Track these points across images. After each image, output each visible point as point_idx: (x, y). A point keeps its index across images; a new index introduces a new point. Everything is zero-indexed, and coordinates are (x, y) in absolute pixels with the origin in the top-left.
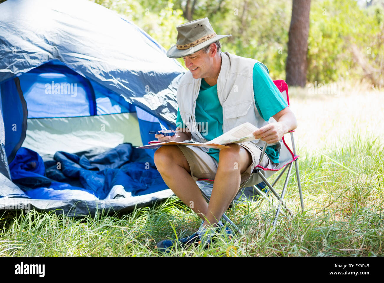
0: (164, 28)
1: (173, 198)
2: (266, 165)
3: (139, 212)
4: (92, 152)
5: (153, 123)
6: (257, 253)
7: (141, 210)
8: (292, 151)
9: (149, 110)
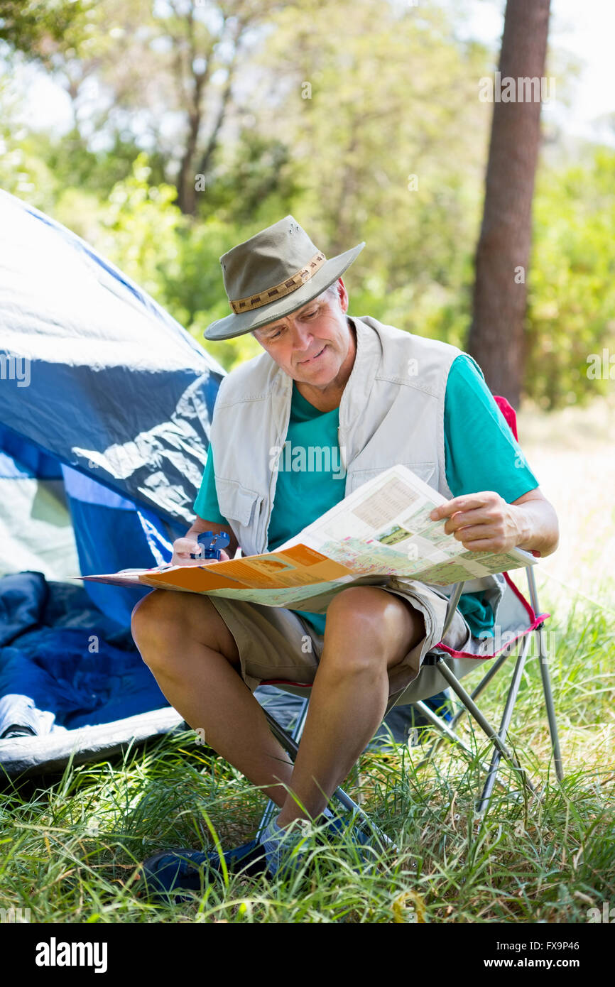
0: (122, 237)
1: (178, 735)
2: (459, 643)
3: (80, 778)
5: (119, 513)
6: (447, 904)
7: (86, 772)
8: (529, 600)
9: (107, 479)
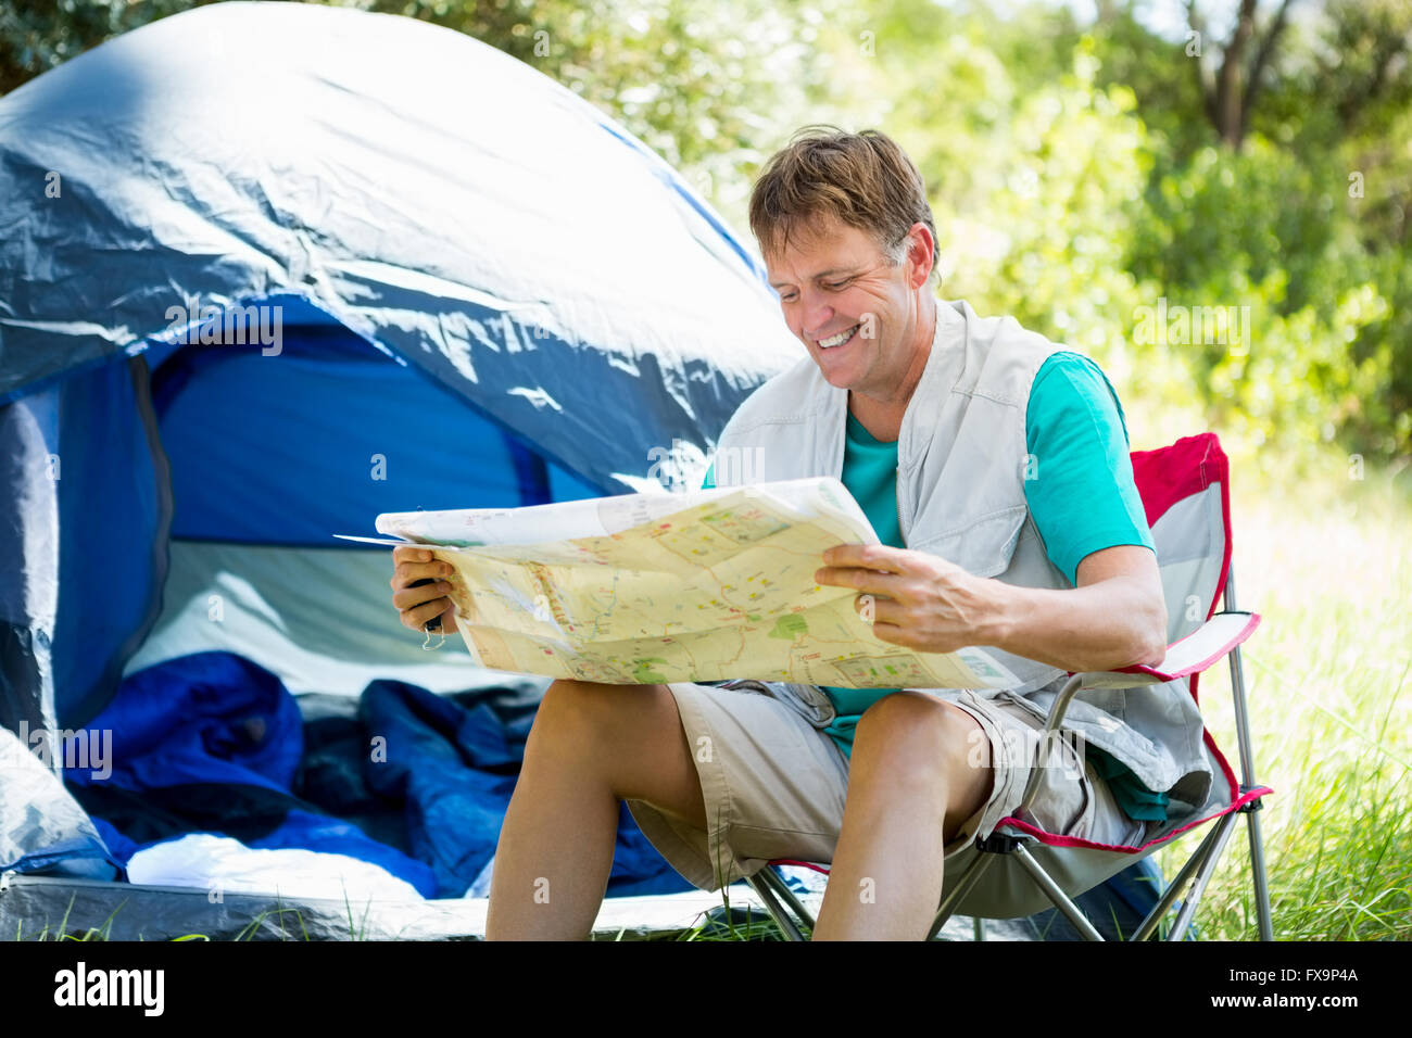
4: (530, 692)
